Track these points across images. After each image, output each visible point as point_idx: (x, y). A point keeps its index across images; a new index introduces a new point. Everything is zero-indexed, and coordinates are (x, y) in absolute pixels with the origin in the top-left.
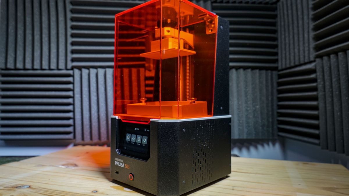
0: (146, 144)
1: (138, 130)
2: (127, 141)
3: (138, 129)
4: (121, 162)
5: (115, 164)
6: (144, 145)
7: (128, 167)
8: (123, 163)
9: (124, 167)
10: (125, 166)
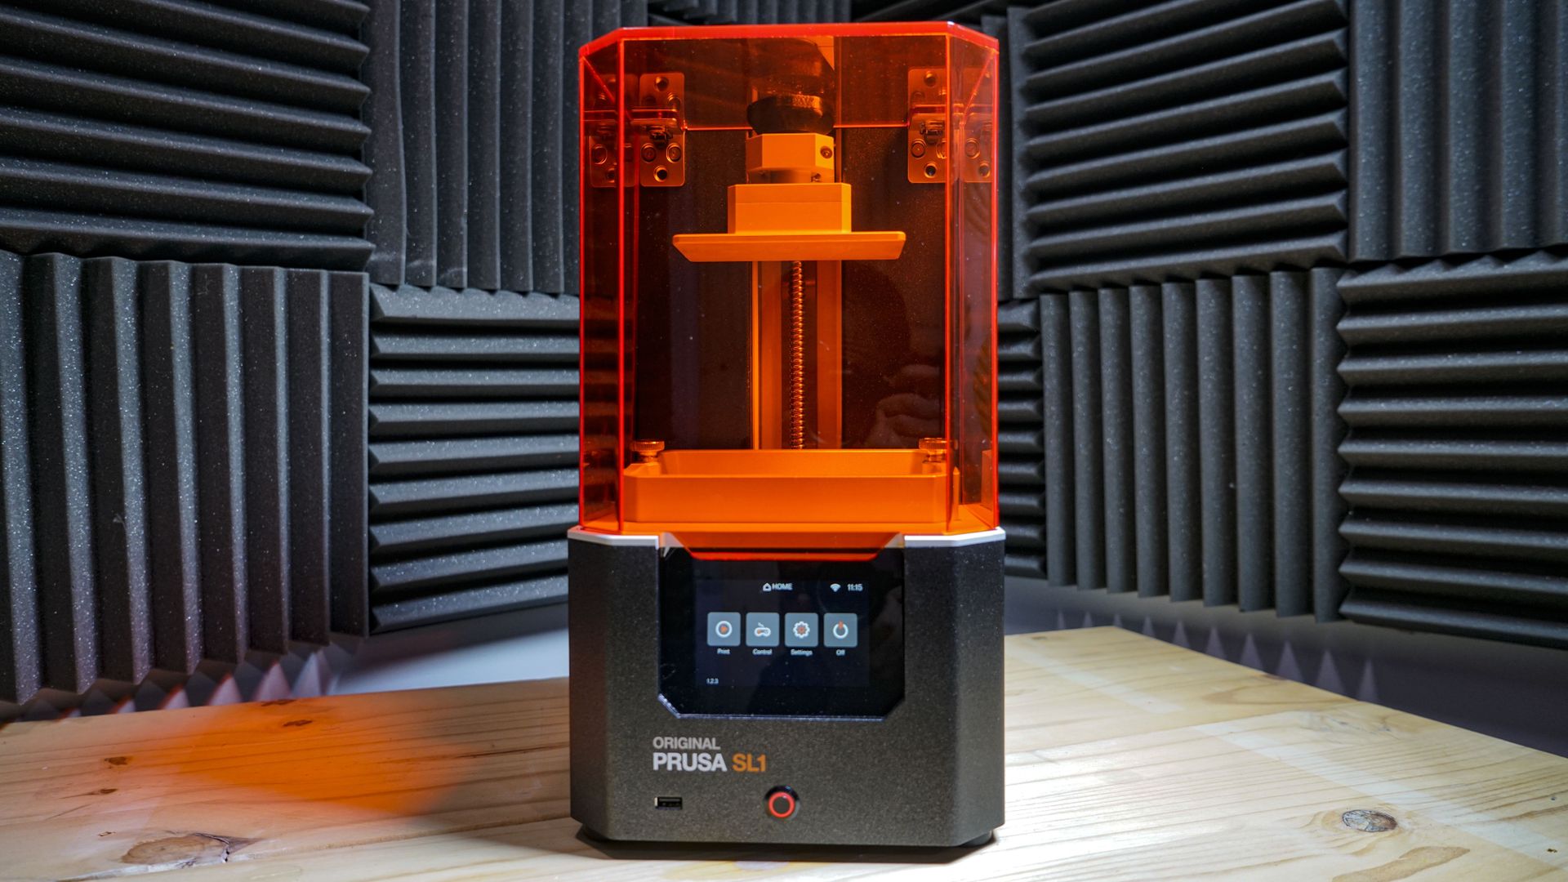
0: (854, 643)
1: (787, 591)
2: (716, 648)
3: (788, 587)
4: (699, 752)
5: (656, 767)
6: (842, 652)
7: (756, 764)
8: (713, 753)
9: (724, 769)
10: (729, 763)
